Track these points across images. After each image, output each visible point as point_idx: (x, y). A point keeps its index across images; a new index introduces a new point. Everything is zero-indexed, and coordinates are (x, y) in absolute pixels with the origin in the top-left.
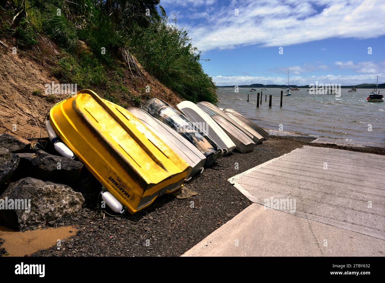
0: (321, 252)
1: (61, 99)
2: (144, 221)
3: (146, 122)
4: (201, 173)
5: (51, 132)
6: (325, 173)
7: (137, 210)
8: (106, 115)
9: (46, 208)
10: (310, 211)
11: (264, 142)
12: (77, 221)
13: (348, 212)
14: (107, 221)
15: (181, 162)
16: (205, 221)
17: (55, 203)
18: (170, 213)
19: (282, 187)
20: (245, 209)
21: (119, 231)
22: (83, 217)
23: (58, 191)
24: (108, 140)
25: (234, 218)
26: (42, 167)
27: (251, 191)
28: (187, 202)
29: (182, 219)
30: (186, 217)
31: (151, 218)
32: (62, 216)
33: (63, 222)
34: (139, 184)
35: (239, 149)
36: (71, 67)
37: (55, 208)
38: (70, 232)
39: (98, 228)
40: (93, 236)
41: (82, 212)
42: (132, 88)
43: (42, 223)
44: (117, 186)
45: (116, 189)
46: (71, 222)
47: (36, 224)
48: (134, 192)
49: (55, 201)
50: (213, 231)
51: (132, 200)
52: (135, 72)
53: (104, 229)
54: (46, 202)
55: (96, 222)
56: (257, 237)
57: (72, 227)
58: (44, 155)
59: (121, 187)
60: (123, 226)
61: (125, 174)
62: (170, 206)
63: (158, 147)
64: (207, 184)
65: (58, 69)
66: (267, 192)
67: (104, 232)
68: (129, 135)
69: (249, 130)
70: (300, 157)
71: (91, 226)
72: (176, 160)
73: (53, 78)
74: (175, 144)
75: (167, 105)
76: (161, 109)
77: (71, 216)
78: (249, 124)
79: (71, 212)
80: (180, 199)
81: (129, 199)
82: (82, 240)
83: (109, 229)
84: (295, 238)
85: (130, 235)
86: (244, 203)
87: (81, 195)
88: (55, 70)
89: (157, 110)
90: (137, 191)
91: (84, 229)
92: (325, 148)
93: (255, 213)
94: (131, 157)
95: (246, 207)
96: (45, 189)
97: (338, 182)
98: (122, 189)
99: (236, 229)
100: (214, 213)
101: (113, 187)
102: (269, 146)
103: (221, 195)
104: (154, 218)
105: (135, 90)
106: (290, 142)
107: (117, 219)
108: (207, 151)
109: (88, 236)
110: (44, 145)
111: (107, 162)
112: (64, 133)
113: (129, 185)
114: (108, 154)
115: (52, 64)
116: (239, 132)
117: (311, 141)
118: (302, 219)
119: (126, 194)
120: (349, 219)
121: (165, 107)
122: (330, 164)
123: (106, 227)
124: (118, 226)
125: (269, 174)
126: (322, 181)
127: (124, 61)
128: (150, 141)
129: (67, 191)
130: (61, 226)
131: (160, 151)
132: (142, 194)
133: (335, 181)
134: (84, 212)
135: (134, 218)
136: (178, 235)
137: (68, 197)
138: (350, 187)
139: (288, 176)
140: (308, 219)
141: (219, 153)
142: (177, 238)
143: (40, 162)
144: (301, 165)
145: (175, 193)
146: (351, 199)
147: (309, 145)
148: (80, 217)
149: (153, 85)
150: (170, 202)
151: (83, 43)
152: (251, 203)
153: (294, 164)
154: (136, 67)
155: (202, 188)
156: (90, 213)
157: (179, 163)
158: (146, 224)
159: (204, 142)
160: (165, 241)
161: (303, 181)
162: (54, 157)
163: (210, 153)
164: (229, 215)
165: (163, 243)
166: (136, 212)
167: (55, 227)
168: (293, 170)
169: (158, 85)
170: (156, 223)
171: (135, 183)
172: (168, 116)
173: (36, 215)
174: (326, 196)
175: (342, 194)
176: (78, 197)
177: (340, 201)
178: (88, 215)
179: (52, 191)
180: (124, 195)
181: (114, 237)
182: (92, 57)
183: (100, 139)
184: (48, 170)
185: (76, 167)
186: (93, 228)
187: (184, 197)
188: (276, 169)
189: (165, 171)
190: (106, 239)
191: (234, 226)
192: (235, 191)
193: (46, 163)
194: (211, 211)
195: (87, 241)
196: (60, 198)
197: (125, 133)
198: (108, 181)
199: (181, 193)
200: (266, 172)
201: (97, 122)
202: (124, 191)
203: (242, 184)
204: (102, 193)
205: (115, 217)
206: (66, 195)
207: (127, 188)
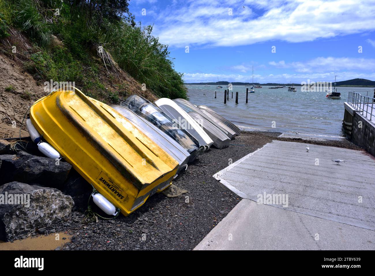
0: (317, 245)
1: (36, 96)
2: (139, 222)
3: (130, 119)
4: (186, 170)
5: (33, 132)
6: (299, 166)
7: (131, 211)
8: (93, 113)
9: (36, 214)
10: (297, 204)
11: (236, 138)
12: (69, 226)
13: (330, 203)
14: (101, 224)
15: (171, 161)
16: (201, 220)
17: (45, 209)
18: (164, 212)
19: (265, 182)
20: (237, 205)
21: (116, 234)
22: (74, 221)
23: (47, 196)
24: (98, 139)
25: (229, 215)
26: (27, 169)
27: (237, 186)
28: (179, 200)
29: (177, 219)
30: (181, 216)
31: (146, 219)
32: (52, 222)
33: (54, 228)
34: (134, 185)
35: (216, 145)
36: (45, 62)
37: (45, 214)
38: (64, 239)
39: (93, 233)
40: (90, 242)
41: (72, 217)
42: (108, 84)
43: (32, 231)
44: (108, 187)
45: (107, 191)
46: (63, 227)
47: (26, 233)
48: (127, 193)
49: (45, 206)
50: (211, 229)
51: (126, 202)
52: (110, 68)
53: (99, 234)
54: (35, 208)
55: (89, 226)
56: (255, 233)
57: (64, 233)
58: (28, 157)
59: (114, 189)
60: (119, 229)
61: (118, 174)
62: (162, 206)
63: (147, 146)
64: (194, 181)
65: (31, 63)
66: (253, 187)
67: (100, 237)
68: (117, 134)
69: (223, 126)
70: (273, 151)
71: (85, 231)
72: (165, 158)
73: (26, 73)
74: (161, 142)
75: (148, 102)
76: (142, 107)
77: (62, 222)
78: (222, 120)
79: (61, 217)
80: (170, 198)
81: (122, 200)
82: (78, 246)
83: (104, 234)
84: (290, 232)
85: (128, 238)
86: (234, 199)
87: (70, 199)
88: (28, 65)
89: (138, 107)
90: (131, 192)
91: (78, 235)
92: (292, 142)
93: (248, 209)
94: (122, 156)
95: (237, 203)
96: (34, 194)
97: (313, 174)
98: (115, 190)
99: (233, 227)
100: (207, 211)
101: (105, 188)
102: (242, 141)
103: (210, 192)
104: (149, 219)
105: (111, 86)
106: (260, 137)
107: (111, 222)
108: (190, 148)
109: (84, 242)
110: (24, 145)
111: (97, 162)
112: (48, 133)
113: (122, 186)
114: (98, 154)
115: (24, 59)
116: (215, 128)
117: (278, 136)
118: (292, 213)
119: (119, 195)
120: (333, 211)
121: (145, 104)
122: (301, 158)
123: (101, 231)
124: (114, 230)
125: (250, 169)
126: (299, 175)
127: (99, 57)
128: (138, 139)
129: (57, 195)
130: (52, 232)
131: (149, 149)
132: (137, 194)
133: (311, 174)
134: (75, 216)
135: (128, 219)
136: (177, 235)
137: (58, 201)
138: (325, 180)
139: (267, 170)
140: (297, 213)
141: (202, 150)
142: (177, 239)
143: (25, 164)
144: (276, 159)
145: (165, 192)
146: (329, 191)
147: (278, 140)
148: (71, 222)
149: (129, 81)
150: (162, 201)
151: (55, 37)
152: (240, 199)
153: (270, 158)
154: (111, 63)
155: (190, 185)
156: (81, 217)
157: (169, 161)
158: (142, 226)
159: (187, 139)
160: (166, 242)
161: (282, 175)
162: (40, 159)
163: (193, 150)
164: (222, 212)
165: (164, 245)
166: (130, 213)
167: (46, 234)
168: (270, 164)
169: (133, 82)
170: (152, 224)
171: (129, 183)
172: (149, 114)
173: (25, 222)
174: (307, 189)
175: (320, 186)
176: (68, 200)
177: (320, 193)
178: (79, 219)
179: (41, 196)
180: (117, 197)
181: (111, 241)
182: (66, 52)
183: (89, 138)
184: (34, 173)
185: (65, 169)
186: (87, 233)
187: (174, 195)
188: (255, 164)
189: (157, 170)
190: (103, 244)
191: (230, 223)
192: (222, 187)
193: (31, 165)
194: (204, 209)
195: (83, 248)
196: (49, 202)
197: (113, 131)
198: (99, 182)
199: (171, 191)
200: (246, 167)
201: (84, 121)
202: (117, 193)
203: (227, 180)
204: (93, 195)
205: (109, 220)
206: (56, 199)
207: (120, 189)
